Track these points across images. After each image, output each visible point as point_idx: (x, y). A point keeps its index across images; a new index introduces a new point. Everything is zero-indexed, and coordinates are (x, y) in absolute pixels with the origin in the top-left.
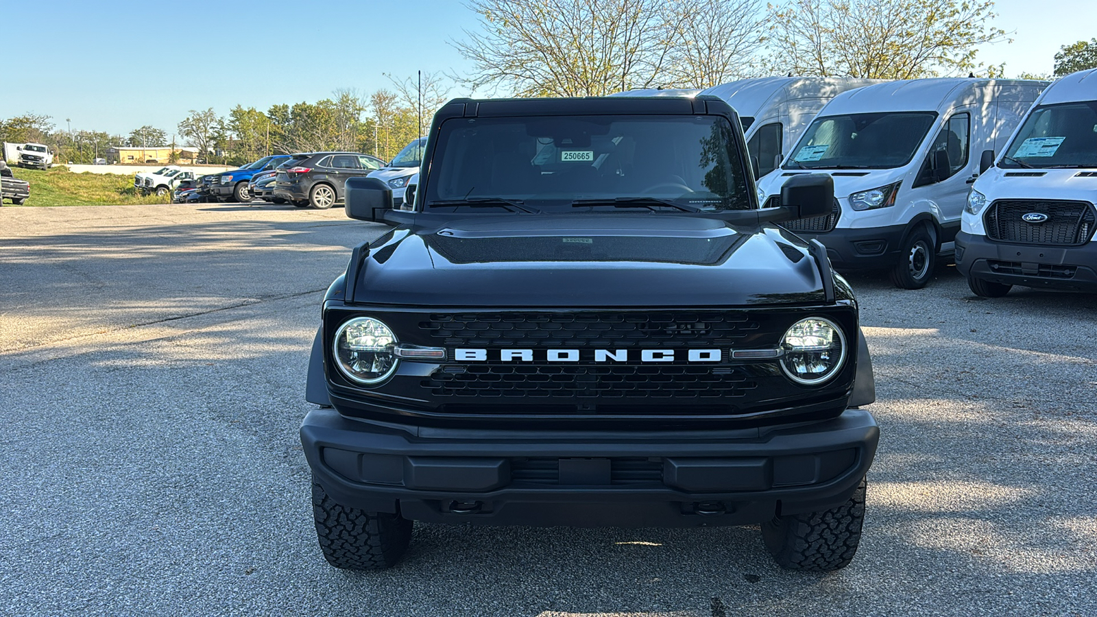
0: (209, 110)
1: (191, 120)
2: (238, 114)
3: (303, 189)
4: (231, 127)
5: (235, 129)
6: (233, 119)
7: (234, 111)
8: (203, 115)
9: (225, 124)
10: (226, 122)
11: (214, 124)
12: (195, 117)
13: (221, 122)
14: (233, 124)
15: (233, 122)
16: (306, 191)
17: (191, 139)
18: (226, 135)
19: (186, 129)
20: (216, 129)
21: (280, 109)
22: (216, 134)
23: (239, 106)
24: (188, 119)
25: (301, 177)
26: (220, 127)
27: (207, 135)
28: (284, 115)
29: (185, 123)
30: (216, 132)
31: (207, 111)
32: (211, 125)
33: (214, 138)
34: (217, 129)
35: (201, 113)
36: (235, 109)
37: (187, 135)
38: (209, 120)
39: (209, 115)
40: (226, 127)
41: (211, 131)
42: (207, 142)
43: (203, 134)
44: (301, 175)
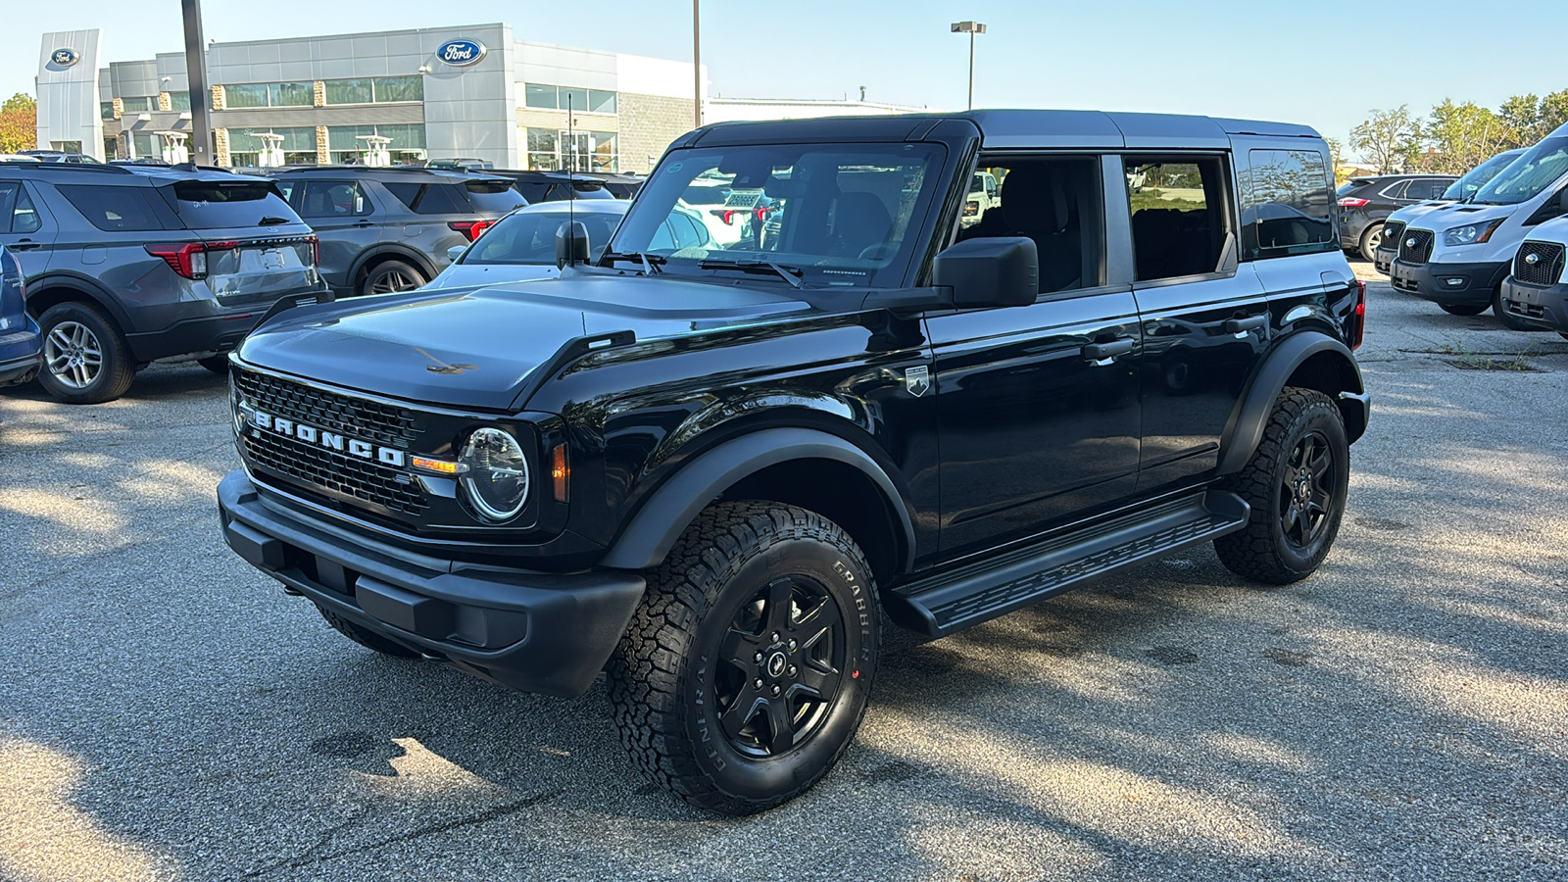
0: (1402, 108)
1: (1371, 123)
2: (1444, 113)
3: (1351, 231)
4: (1430, 134)
5: (1436, 135)
6: (1434, 120)
7: (1438, 109)
8: (1390, 116)
9: (1421, 129)
10: (1424, 126)
11: (1404, 129)
12: (1378, 120)
13: (1415, 126)
14: (1434, 129)
15: (1434, 125)
16: (1356, 234)
17: (1365, 152)
18: (1420, 145)
19: (1362, 137)
20: (1405, 137)
21: (1521, 103)
22: (1405, 145)
23: (1448, 100)
24: (1367, 123)
25: (1353, 213)
26: (1412, 133)
27: (1392, 146)
28: (1528, 112)
29: (1362, 129)
30: (1405, 141)
31: (1397, 110)
32: (1400, 131)
33: (1401, 151)
34: (1407, 137)
35: (1387, 113)
36: (1441, 105)
37: (1361, 146)
38: (1398, 122)
39: (1401, 115)
40: (1423, 133)
41: (1398, 139)
42: (1389, 156)
43: (1386, 144)
44: (1351, 210)
